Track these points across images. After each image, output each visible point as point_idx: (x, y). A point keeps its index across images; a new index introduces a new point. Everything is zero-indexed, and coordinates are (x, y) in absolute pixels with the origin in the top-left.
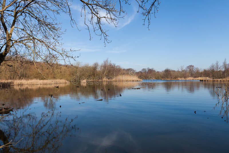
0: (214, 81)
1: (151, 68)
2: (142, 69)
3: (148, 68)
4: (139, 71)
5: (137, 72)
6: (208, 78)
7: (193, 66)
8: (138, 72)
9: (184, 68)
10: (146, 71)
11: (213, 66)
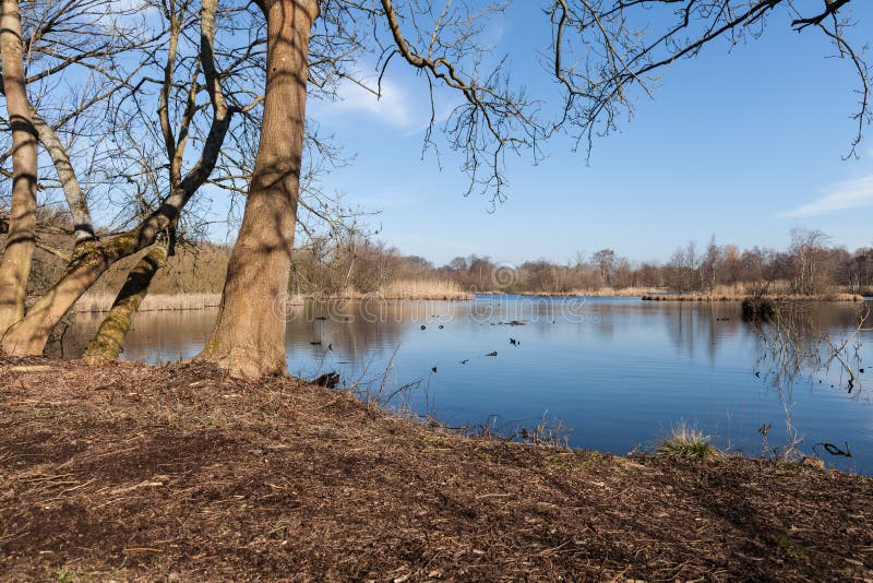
0: (682, 300)
1: (480, 256)
2: (453, 258)
3: (473, 257)
4: (442, 266)
5: (436, 267)
6: (653, 290)
7: (612, 253)
8: (439, 269)
9: (587, 259)
10: (465, 265)
11: (679, 256)
